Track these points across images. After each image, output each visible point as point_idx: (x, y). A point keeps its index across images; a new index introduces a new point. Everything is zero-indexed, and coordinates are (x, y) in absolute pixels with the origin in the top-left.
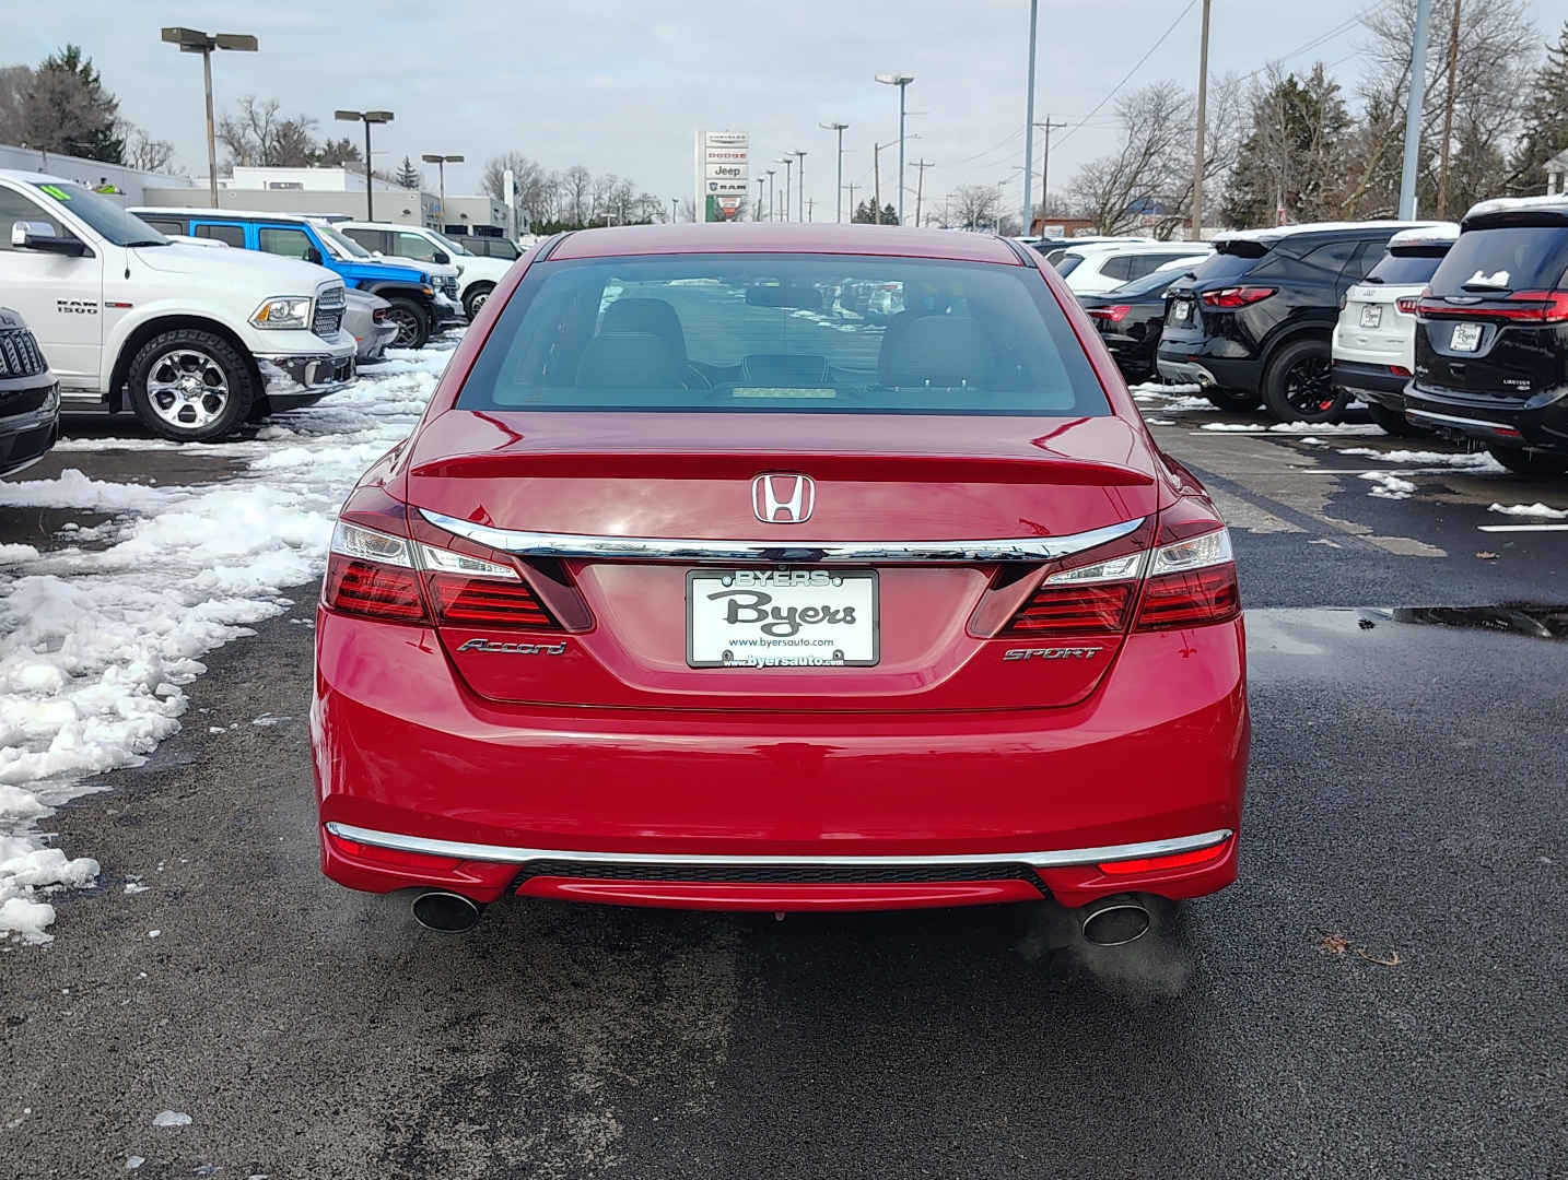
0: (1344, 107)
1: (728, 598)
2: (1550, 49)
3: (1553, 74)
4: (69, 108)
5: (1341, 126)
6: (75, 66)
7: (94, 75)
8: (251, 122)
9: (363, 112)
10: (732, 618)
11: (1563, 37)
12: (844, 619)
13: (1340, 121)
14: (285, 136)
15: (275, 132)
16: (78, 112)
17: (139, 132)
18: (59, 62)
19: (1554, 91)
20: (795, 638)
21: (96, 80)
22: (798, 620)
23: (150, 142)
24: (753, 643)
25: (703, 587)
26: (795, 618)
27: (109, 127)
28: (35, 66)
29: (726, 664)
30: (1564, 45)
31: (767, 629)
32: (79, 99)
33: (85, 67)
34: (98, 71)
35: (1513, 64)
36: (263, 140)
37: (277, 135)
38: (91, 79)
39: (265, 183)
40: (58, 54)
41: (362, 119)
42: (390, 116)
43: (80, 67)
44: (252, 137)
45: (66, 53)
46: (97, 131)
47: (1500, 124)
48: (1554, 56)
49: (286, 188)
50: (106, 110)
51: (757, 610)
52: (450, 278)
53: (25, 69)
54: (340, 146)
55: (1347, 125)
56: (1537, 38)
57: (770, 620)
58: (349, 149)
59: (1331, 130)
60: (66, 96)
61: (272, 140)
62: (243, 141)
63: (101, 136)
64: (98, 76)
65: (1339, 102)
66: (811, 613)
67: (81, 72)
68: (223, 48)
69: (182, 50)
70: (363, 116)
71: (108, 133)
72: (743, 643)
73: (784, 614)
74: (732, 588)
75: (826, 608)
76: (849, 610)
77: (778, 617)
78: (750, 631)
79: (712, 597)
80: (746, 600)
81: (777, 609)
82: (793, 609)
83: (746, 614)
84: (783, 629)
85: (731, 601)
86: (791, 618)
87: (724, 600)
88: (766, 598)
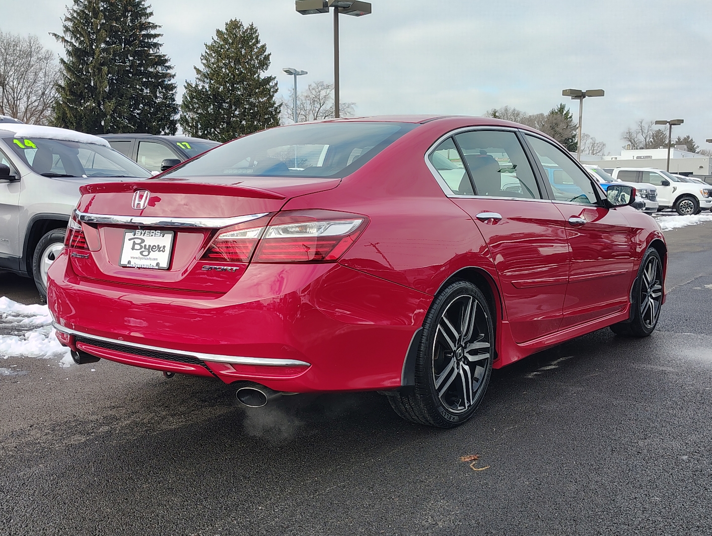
1: (133, 240)
4: (557, 129)
6: (563, 111)
7: (570, 115)
8: (641, 131)
9: (668, 121)
10: (133, 249)
12: (162, 251)
14: (656, 136)
15: (652, 134)
16: (561, 131)
17: (592, 138)
18: (556, 111)
20: (148, 257)
21: (571, 117)
22: (150, 250)
23: (597, 142)
24: (137, 258)
25: (129, 235)
26: (151, 249)
27: (574, 137)
28: (546, 113)
29: (128, 265)
31: (141, 253)
32: (562, 125)
33: (567, 112)
34: (572, 114)
36: (645, 139)
37: (653, 136)
38: (568, 117)
39: (633, 156)
40: (556, 108)
41: (668, 124)
42: (682, 121)
43: (565, 112)
44: (641, 138)
45: (559, 107)
46: (569, 139)
49: (644, 158)
50: (573, 130)
51: (140, 245)
52: (651, 191)
53: (542, 115)
54: (685, 139)
57: (143, 249)
58: (689, 140)
60: (557, 124)
61: (650, 138)
62: (636, 140)
63: (570, 140)
64: (572, 116)
66: (154, 247)
67: (565, 114)
68: (589, 96)
69: (572, 99)
70: (668, 122)
71: (574, 139)
72: (134, 258)
73: (147, 247)
74: (135, 236)
75: (158, 246)
76: (164, 247)
77: (145, 248)
78: (137, 253)
79: (130, 240)
80: (138, 241)
81: (145, 245)
82: (150, 246)
83: (137, 247)
84: (146, 253)
85: (134, 241)
86: (149, 249)
87: (132, 241)
88: (143, 241)
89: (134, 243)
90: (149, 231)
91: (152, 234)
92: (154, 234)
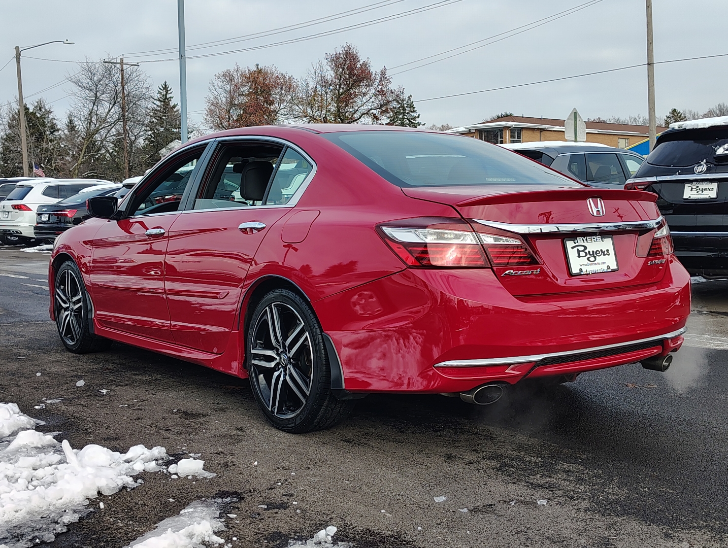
0: (54, 122)
2: (154, 99)
3: (156, 110)
5: (55, 131)
11: (159, 93)
12: (607, 254)
13: (54, 129)
19: (157, 118)
20: (596, 262)
22: (596, 255)
24: (586, 265)
29: (580, 273)
30: (159, 97)
31: (588, 259)
35: (143, 103)
47: (140, 132)
48: (155, 102)
51: (584, 252)
55: (58, 130)
56: (153, 93)
57: (588, 256)
59: (50, 133)
65: (52, 119)
66: (598, 252)
72: (584, 265)
73: (591, 253)
74: (577, 244)
75: (601, 250)
76: (608, 251)
77: (590, 254)
78: (584, 260)
79: (573, 248)
80: (581, 248)
81: (589, 252)
82: (593, 252)
83: (582, 254)
84: (592, 259)
85: (578, 249)
86: (593, 254)
87: (576, 249)
88: (585, 248)
89: (579, 251)
90: (590, 237)
91: (594, 240)
92: (595, 240)
